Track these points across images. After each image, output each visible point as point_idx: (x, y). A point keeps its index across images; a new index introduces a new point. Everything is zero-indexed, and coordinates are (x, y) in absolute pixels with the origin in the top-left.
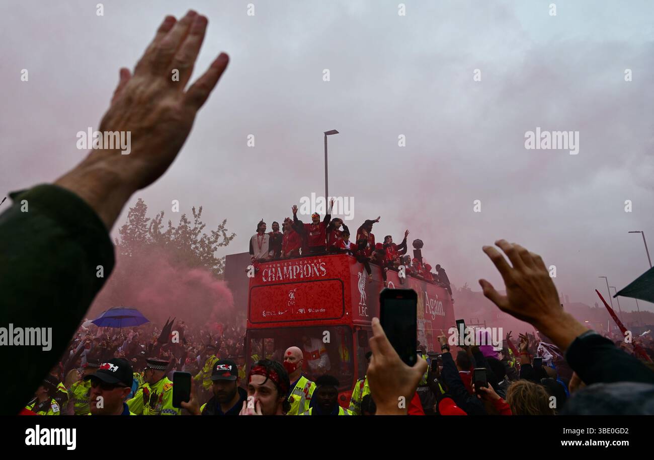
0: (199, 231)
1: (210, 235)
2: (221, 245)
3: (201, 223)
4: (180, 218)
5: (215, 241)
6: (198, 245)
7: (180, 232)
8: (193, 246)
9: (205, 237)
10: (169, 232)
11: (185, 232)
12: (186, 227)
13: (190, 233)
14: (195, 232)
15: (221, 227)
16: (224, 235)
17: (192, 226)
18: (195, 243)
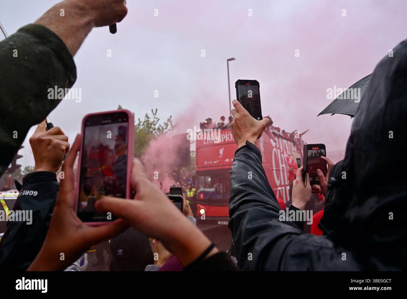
0: (156, 123)
1: (163, 125)
2: (170, 130)
3: (157, 118)
4: (145, 116)
5: (166, 128)
6: (156, 131)
7: (145, 124)
8: (154, 132)
9: (160, 126)
10: (139, 124)
11: (148, 124)
12: (148, 121)
13: (151, 124)
14: (153, 123)
15: (169, 120)
16: (171, 124)
17: (151, 120)
18: (154, 129)
